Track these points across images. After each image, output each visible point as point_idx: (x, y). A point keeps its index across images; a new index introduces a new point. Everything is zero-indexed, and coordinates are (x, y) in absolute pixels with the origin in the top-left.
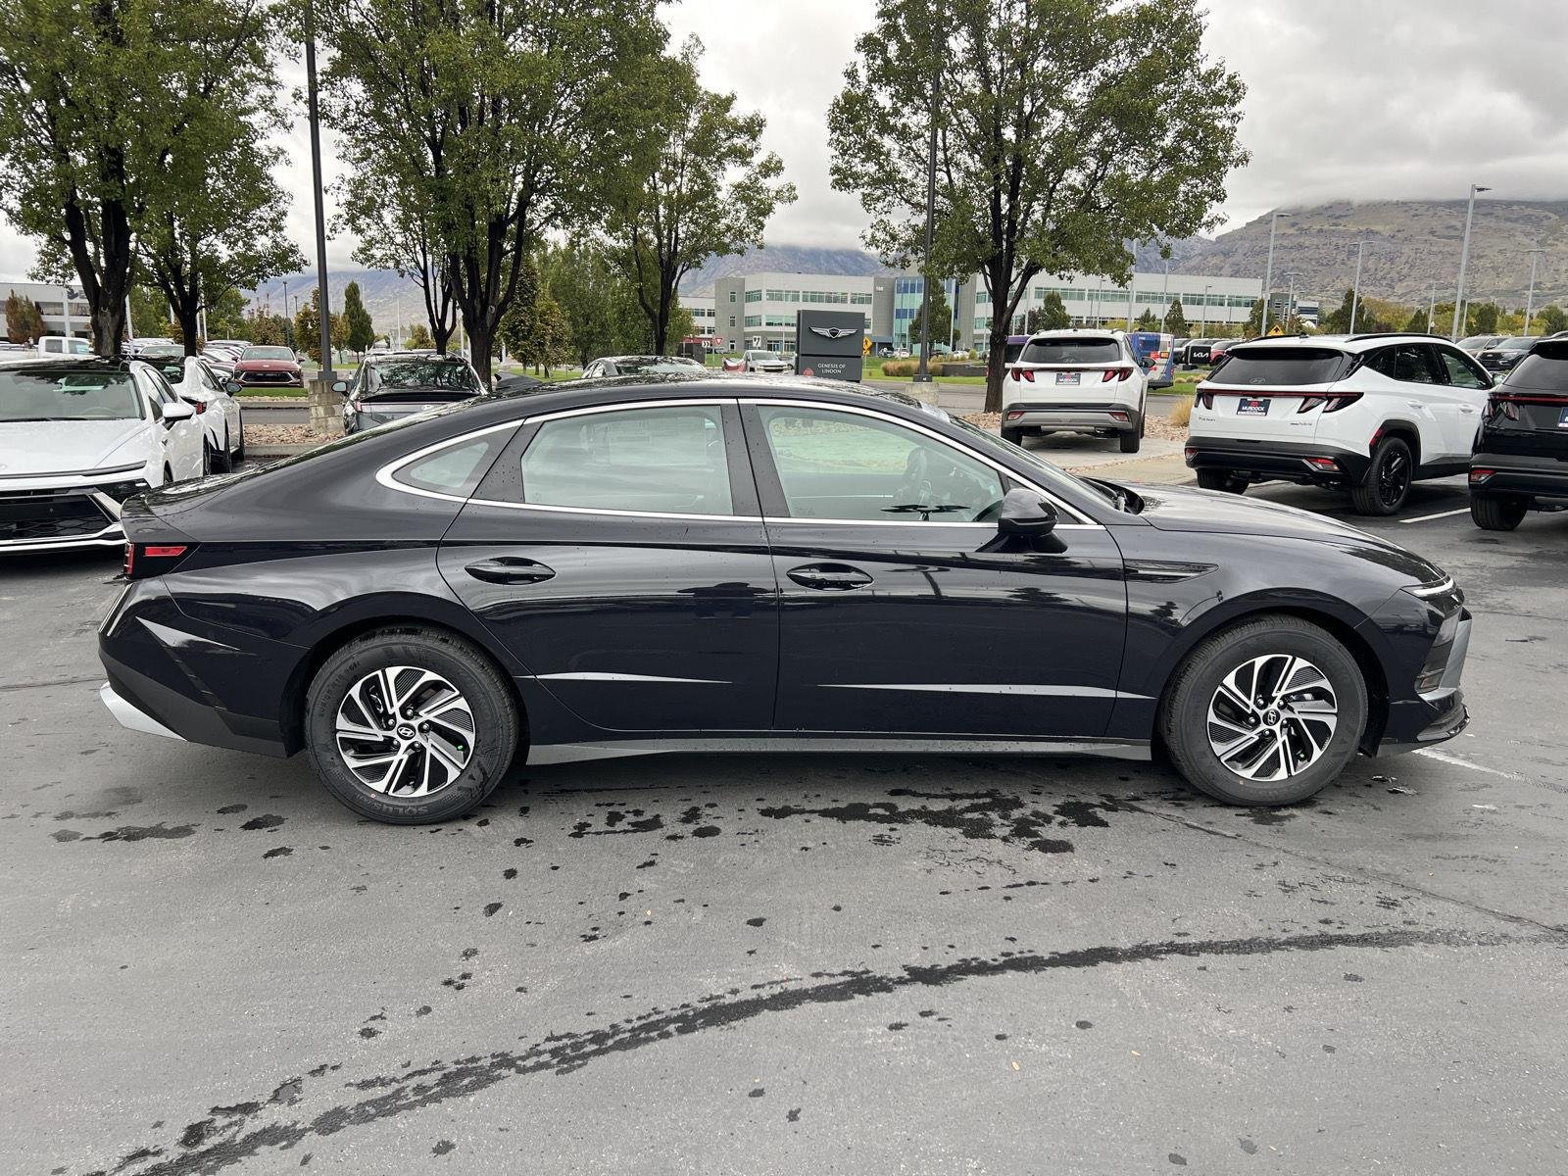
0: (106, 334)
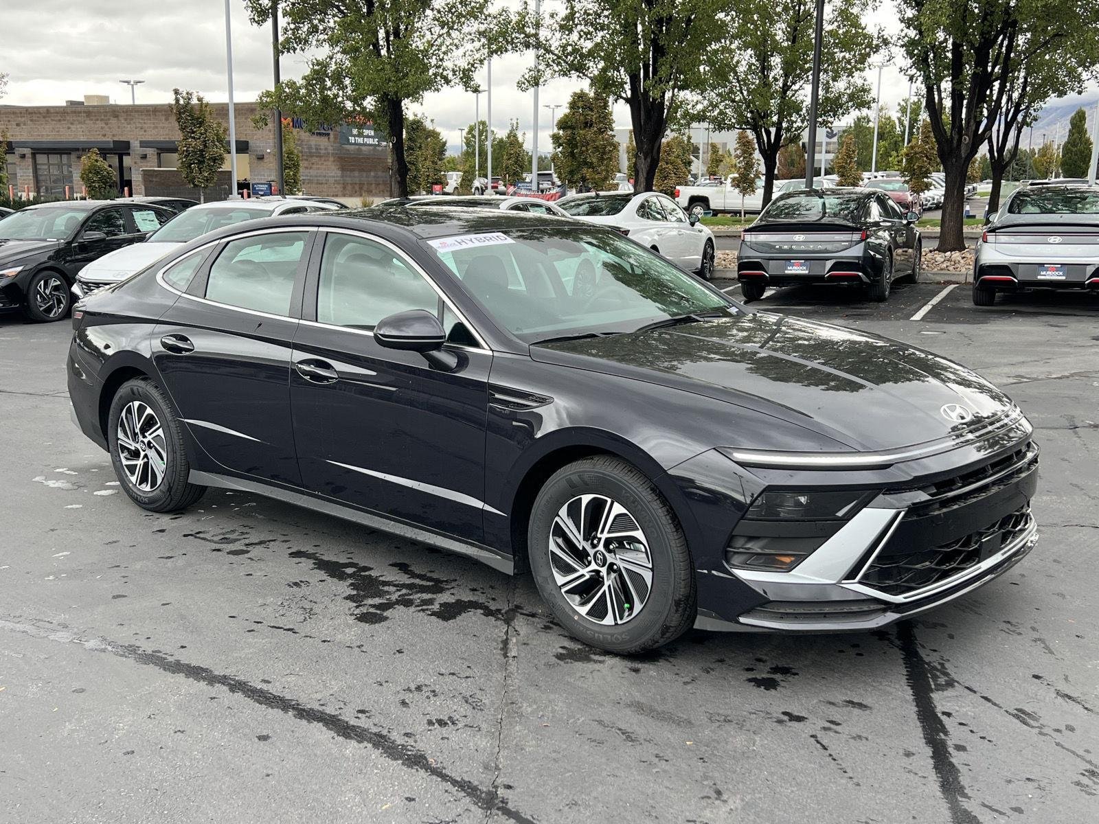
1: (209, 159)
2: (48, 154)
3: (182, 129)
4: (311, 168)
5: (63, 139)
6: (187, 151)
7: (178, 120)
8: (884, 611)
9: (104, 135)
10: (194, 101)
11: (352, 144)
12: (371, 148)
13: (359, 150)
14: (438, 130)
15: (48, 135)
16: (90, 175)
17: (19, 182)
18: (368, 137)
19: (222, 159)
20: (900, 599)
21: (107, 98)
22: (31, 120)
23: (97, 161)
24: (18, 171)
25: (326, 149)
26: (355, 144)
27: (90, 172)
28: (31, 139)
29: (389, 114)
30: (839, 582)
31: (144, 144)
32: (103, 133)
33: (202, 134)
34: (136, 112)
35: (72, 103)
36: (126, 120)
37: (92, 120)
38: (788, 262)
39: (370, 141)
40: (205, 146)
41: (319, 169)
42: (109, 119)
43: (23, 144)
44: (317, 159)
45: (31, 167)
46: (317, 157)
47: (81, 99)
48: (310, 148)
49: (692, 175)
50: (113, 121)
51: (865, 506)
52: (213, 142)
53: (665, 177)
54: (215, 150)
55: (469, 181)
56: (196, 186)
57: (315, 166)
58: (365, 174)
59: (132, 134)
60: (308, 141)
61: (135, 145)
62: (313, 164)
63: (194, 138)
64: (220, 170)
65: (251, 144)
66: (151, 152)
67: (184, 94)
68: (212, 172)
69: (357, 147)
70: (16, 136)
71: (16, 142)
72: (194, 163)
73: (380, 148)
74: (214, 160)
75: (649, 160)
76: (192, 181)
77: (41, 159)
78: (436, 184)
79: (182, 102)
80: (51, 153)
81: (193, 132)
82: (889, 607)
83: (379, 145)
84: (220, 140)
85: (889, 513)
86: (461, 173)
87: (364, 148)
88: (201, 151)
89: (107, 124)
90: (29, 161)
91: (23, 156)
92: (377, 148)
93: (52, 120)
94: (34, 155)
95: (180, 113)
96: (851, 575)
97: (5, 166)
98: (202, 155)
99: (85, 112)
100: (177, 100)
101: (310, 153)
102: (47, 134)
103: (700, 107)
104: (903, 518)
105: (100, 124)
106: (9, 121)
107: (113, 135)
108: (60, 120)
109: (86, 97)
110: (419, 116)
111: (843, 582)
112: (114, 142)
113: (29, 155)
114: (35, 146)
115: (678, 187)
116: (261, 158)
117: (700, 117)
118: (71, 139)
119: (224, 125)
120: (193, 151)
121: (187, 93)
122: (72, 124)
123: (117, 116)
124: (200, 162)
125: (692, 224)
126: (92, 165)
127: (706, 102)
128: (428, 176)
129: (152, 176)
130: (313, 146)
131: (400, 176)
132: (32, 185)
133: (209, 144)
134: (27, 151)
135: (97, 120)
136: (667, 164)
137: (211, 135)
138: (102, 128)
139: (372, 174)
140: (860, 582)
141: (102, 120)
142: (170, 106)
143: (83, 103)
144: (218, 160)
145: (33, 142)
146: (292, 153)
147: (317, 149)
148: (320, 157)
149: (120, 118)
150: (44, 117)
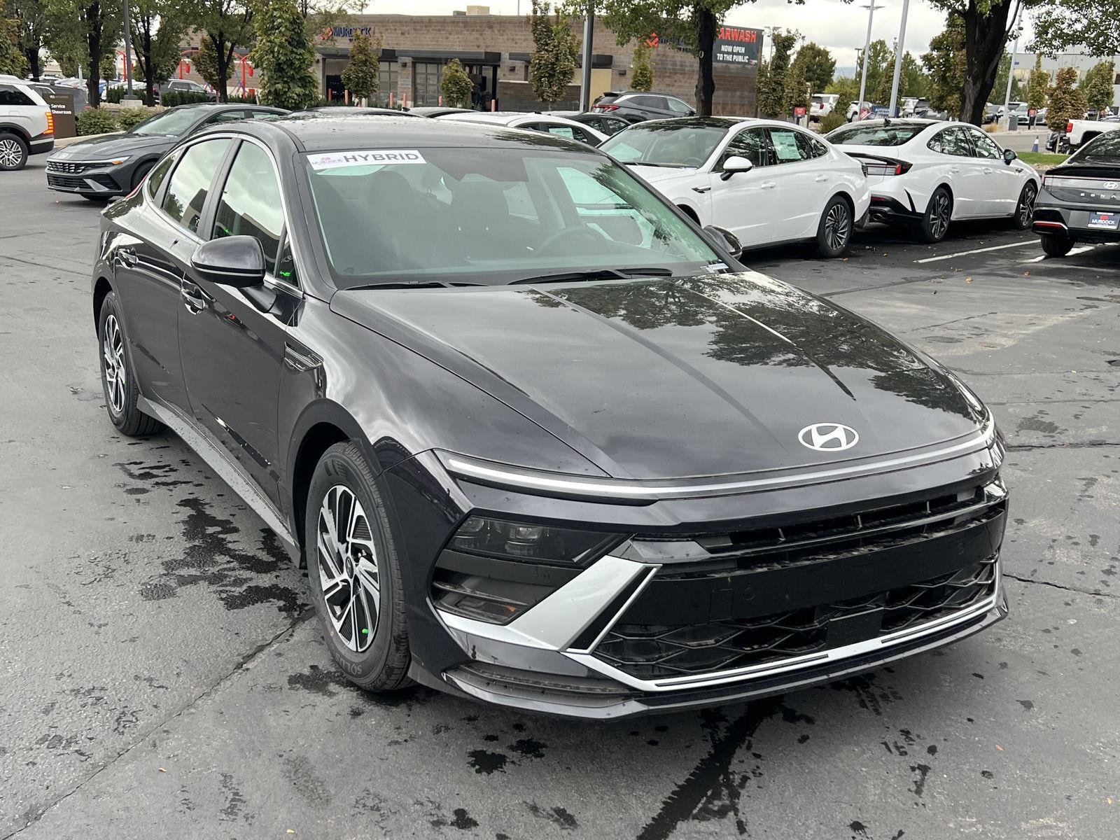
0: (967, 101)
1: (559, 73)
2: (426, 63)
3: (537, 41)
4: (673, 86)
5: (442, 49)
6: (539, 64)
7: (534, 31)
8: (627, 698)
9: (478, 46)
10: (552, 13)
11: (720, 61)
12: (741, 66)
13: (727, 68)
14: (828, 49)
15: (428, 45)
16: (450, 85)
17: (399, 90)
18: (738, 54)
19: (572, 73)
20: (650, 685)
21: (488, 9)
22: (415, 30)
23: (457, 71)
24: (399, 79)
25: (691, 66)
26: (723, 61)
27: (450, 83)
28: (414, 48)
29: (700, 26)
30: (564, 649)
31: (513, 56)
32: (478, 43)
33: (555, 47)
34: (509, 23)
35: (458, 14)
36: (499, 31)
37: (468, 30)
38: (1093, 214)
39: (740, 59)
40: (557, 59)
41: (681, 86)
42: (484, 30)
43: (405, 53)
44: (682, 76)
45: (410, 76)
46: (681, 74)
47: (464, 9)
48: (674, 64)
49: (1111, 108)
50: (488, 32)
51: (606, 553)
52: (565, 55)
53: (1060, 109)
54: (567, 63)
55: (845, 104)
56: (544, 100)
57: (677, 84)
58: (730, 94)
59: (504, 45)
60: (673, 57)
61: (505, 56)
62: (676, 81)
63: (547, 50)
64: (570, 84)
65: (615, 58)
66: (519, 64)
67: (542, 5)
68: (561, 87)
69: (725, 64)
70: (400, 44)
71: (401, 51)
72: (545, 77)
73: (749, 67)
74: (564, 74)
75: (978, 85)
76: (541, 95)
77: (421, 68)
78: (799, 106)
79: (539, 14)
80: (430, 63)
81: (547, 45)
82: (634, 694)
83: (748, 63)
84: (572, 54)
85: (635, 568)
86: (837, 96)
87: (731, 66)
88: (553, 64)
89: (481, 35)
90: (409, 70)
91: (405, 65)
92: (747, 66)
93: (433, 30)
94: (414, 64)
95: (536, 25)
96: (581, 641)
97: (377, 74)
98: (553, 69)
99: (462, 22)
100: (535, 12)
101: (674, 69)
102: (427, 43)
103: (1078, 27)
104: (655, 576)
105: (476, 35)
106: (395, 30)
107: (487, 47)
108: (439, 30)
109: (469, 8)
110: (793, 33)
111: (569, 650)
112: (486, 53)
113: (410, 64)
114: (416, 55)
115: (1071, 121)
116: (623, 74)
117: (1075, 39)
118: (448, 49)
119: (578, 37)
120: (545, 64)
121: (546, 4)
122: (450, 34)
123: (491, 27)
124: (552, 76)
125: (1008, 162)
126: (453, 76)
127: (1085, 22)
128: (792, 97)
129: (507, 88)
130: (678, 63)
131: (705, 94)
132: (410, 94)
133: (561, 57)
134: (409, 60)
135: (473, 30)
136: (1064, 93)
137: (563, 48)
138: (477, 39)
139: (738, 93)
140: (593, 654)
141: (477, 31)
142: (528, 17)
143: (464, 13)
144: (567, 74)
145: (414, 51)
146: (645, 70)
147: (682, 66)
148: (685, 74)
149: (494, 29)
150: (426, 26)
